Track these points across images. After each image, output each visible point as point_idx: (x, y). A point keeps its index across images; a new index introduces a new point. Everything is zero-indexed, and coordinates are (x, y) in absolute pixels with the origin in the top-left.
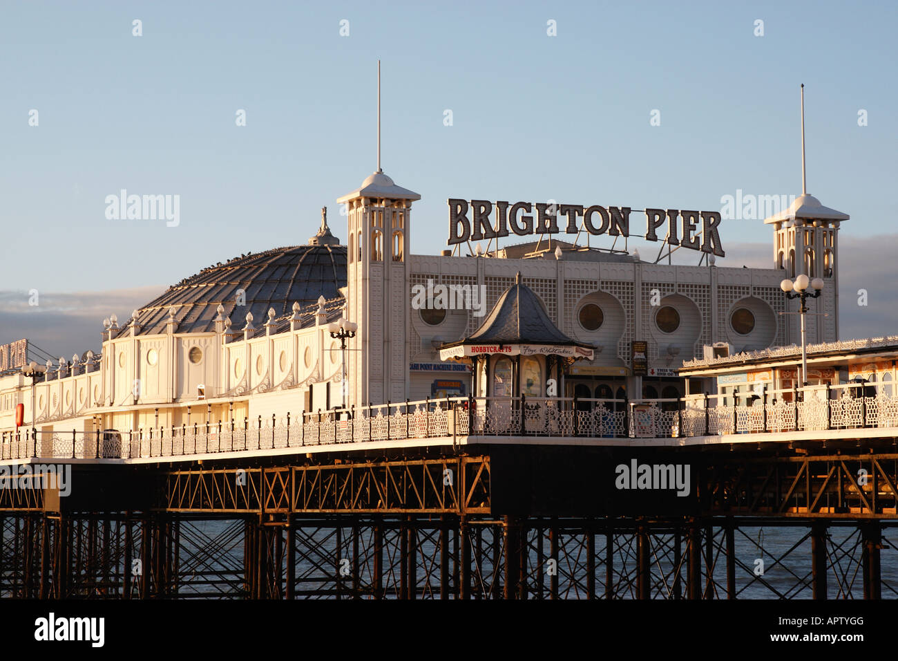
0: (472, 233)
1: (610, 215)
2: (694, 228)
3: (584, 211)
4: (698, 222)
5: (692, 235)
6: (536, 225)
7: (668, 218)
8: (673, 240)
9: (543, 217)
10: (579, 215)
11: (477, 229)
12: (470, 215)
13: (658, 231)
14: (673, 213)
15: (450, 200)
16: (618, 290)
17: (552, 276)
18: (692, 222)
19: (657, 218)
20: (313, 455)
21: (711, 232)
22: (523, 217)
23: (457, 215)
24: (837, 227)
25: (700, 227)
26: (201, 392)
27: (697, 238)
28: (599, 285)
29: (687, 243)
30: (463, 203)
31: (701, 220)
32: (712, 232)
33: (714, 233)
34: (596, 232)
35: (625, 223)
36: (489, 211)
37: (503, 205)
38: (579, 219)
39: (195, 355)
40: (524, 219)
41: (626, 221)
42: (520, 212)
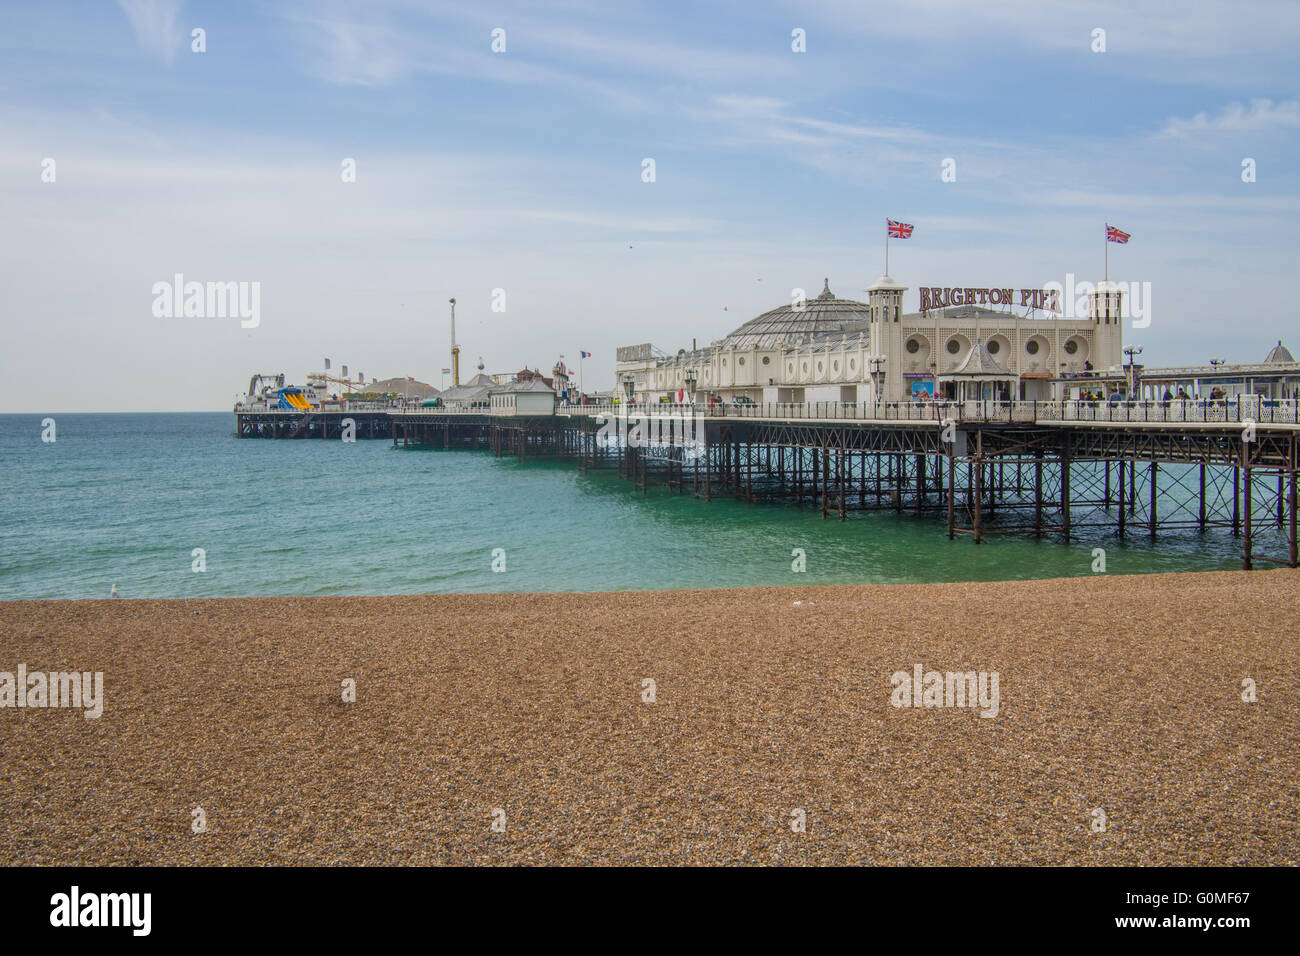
0: (931, 304)
1: (1002, 293)
3: (989, 292)
6: (964, 299)
7: (1032, 294)
9: (968, 295)
11: (934, 303)
12: (930, 296)
14: (1034, 292)
15: (921, 289)
16: (1007, 333)
17: (973, 327)
19: (1027, 294)
23: (924, 296)
26: (771, 380)
28: (997, 331)
30: (927, 289)
34: (995, 303)
36: (940, 293)
37: (947, 290)
38: (987, 296)
39: (766, 361)
40: (958, 297)
41: (1010, 296)
42: (957, 294)
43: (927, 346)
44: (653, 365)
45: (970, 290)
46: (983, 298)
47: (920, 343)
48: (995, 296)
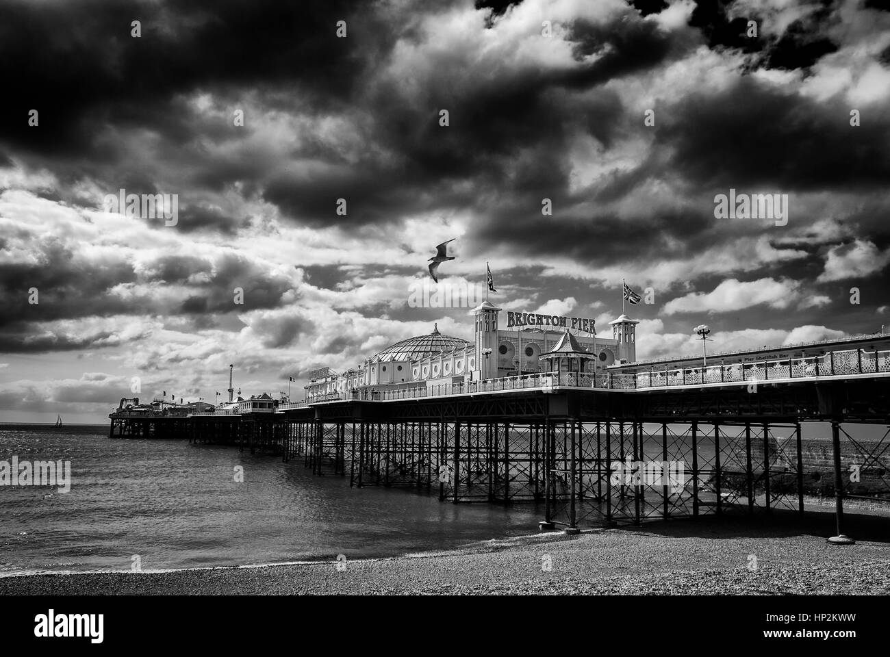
0: (515, 324)
1: (560, 319)
2: (587, 325)
3: (552, 318)
5: (586, 327)
6: (536, 322)
7: (578, 321)
8: (580, 329)
9: (538, 319)
11: (517, 322)
12: (515, 318)
13: (575, 325)
14: (580, 320)
15: (508, 312)
17: (543, 339)
18: (586, 323)
19: (575, 321)
20: (474, 396)
23: (510, 317)
24: (635, 326)
25: (589, 324)
26: (403, 380)
27: (588, 328)
29: (584, 330)
30: (512, 313)
31: (589, 322)
32: (592, 326)
34: (555, 325)
36: (521, 316)
37: (525, 314)
38: (550, 320)
39: (400, 368)
40: (532, 319)
41: (565, 322)
42: (531, 317)
43: (513, 350)
44: (329, 380)
45: (540, 316)
46: (548, 321)
47: (508, 348)
48: (555, 321)
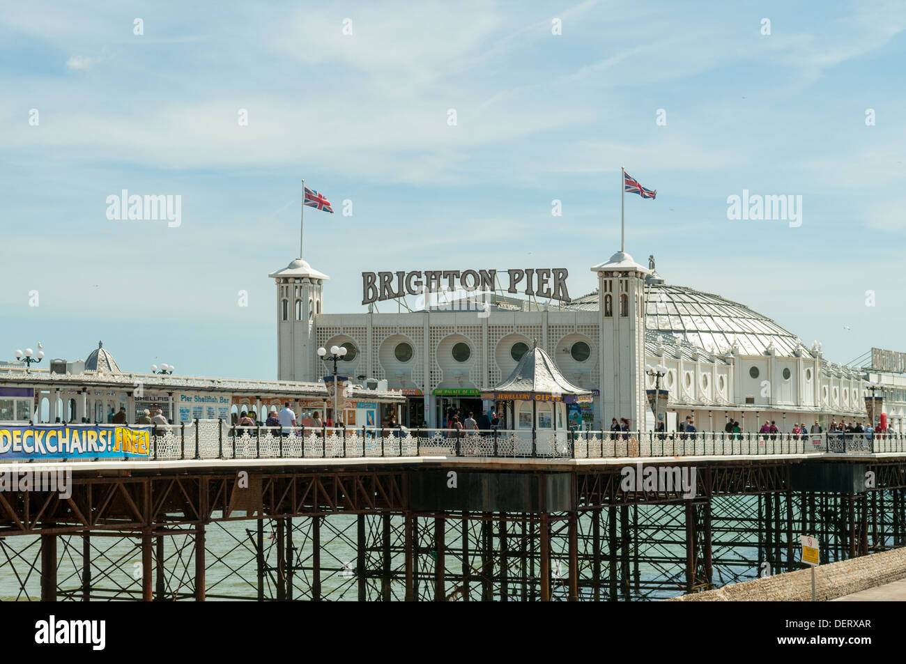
0: (379, 296)
1: (480, 276)
2: (547, 282)
3: (461, 274)
4: (549, 277)
5: (546, 286)
7: (525, 275)
8: (529, 292)
10: (457, 277)
11: (383, 293)
12: (377, 283)
13: (518, 286)
14: (529, 272)
15: (363, 274)
16: (469, 332)
17: (421, 324)
18: (545, 277)
19: (517, 276)
21: (560, 284)
22: (415, 282)
23: (368, 284)
25: (551, 281)
27: (549, 290)
28: (456, 329)
29: (541, 294)
30: (371, 274)
31: (552, 275)
33: (563, 284)
34: (470, 289)
35: (492, 281)
36: (391, 279)
37: (400, 274)
38: (458, 281)
41: (491, 279)
42: (414, 278)
46: (452, 284)
48: (470, 280)
